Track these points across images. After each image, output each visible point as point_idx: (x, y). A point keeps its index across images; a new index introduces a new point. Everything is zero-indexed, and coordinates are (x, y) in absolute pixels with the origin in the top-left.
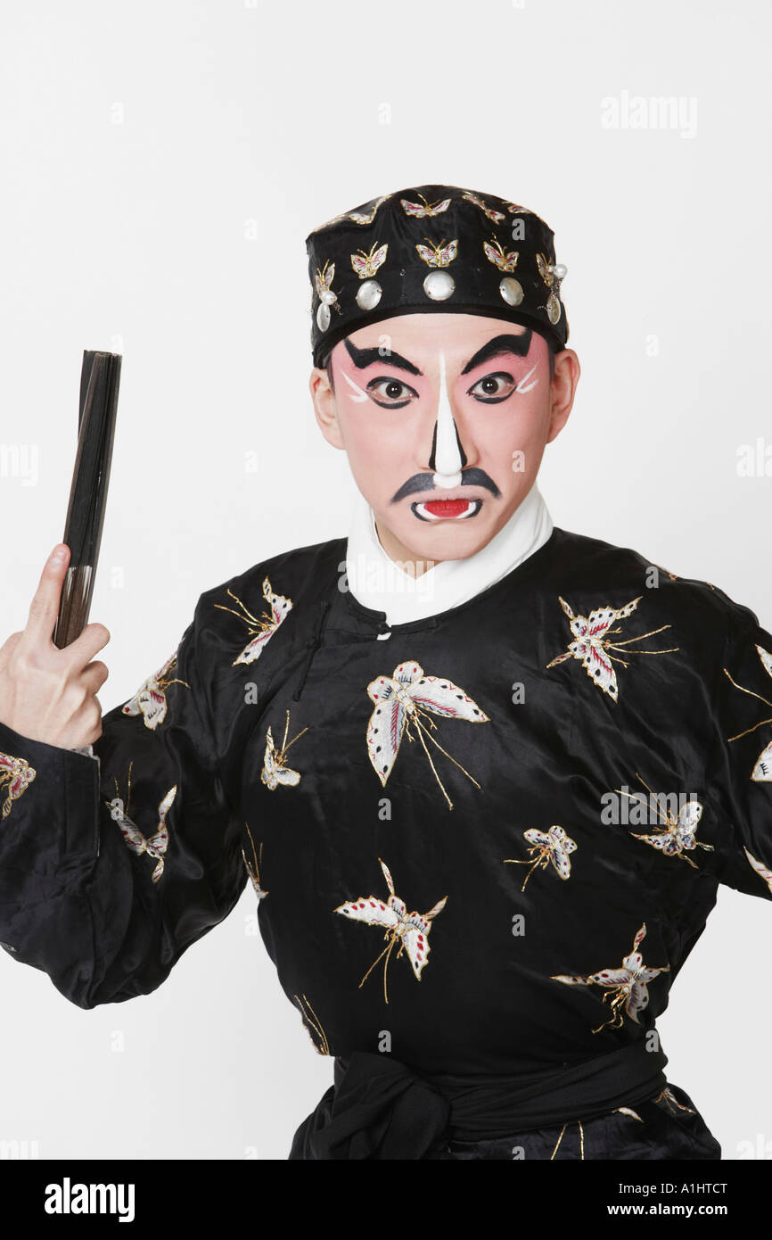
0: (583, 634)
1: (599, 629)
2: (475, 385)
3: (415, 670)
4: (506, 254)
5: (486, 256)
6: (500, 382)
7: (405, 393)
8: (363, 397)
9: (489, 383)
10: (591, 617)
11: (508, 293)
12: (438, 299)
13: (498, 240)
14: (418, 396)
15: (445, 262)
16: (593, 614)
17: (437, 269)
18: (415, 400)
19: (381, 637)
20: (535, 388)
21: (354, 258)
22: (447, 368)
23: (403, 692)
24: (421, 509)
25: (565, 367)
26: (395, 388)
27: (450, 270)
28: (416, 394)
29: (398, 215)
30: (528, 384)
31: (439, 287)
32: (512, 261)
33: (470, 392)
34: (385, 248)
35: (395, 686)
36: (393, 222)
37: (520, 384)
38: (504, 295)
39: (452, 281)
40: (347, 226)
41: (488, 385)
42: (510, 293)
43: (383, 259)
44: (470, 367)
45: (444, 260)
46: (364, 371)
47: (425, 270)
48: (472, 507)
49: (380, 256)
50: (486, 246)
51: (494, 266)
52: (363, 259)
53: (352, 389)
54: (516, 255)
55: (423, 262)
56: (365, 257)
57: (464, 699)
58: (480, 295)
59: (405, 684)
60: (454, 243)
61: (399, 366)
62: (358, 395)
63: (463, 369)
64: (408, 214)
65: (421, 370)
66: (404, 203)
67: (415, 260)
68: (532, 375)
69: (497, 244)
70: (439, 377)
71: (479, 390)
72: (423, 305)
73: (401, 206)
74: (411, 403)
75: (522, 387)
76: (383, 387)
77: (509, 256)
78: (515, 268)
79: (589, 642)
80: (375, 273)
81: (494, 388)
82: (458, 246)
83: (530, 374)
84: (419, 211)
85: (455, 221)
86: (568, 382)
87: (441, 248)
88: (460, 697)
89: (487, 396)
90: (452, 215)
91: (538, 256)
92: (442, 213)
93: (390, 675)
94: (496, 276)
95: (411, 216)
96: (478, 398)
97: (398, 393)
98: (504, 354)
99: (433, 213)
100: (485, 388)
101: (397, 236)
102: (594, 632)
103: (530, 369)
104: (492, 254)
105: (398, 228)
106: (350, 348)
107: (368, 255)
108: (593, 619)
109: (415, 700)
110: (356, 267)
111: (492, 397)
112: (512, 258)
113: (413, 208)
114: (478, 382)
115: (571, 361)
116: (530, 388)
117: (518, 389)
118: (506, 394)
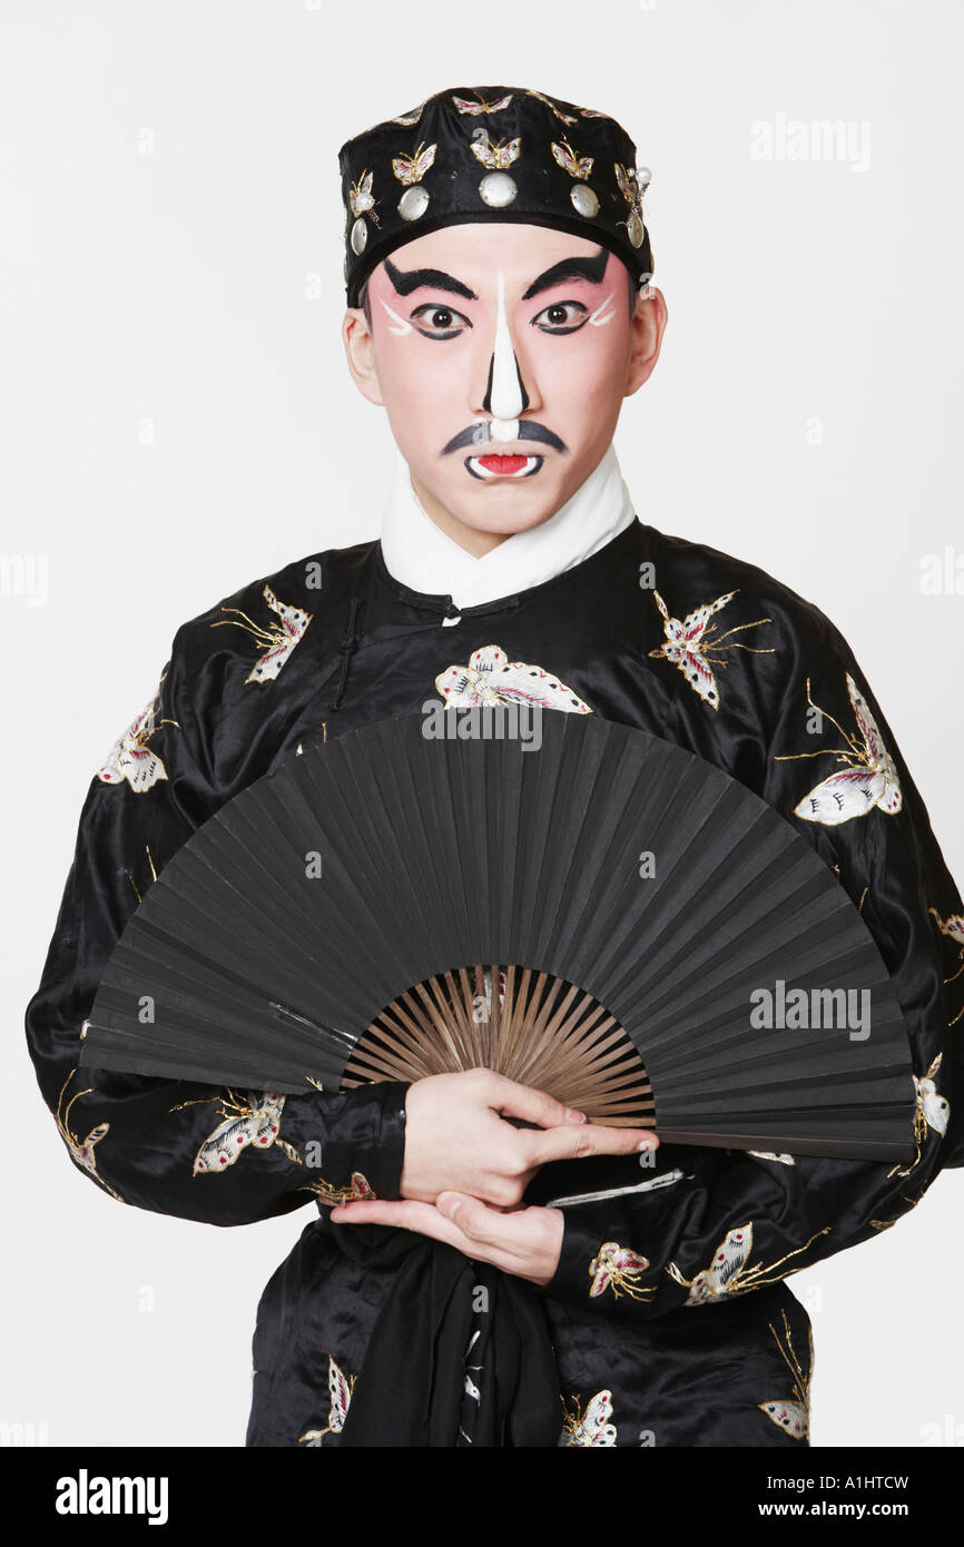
0: (678, 636)
1: (695, 632)
2: (540, 314)
3: (497, 656)
4: (578, 160)
5: (555, 160)
6: (570, 310)
7: (456, 321)
8: (404, 328)
9: (557, 312)
10: (686, 622)
11: (581, 201)
12: (496, 205)
13: (568, 142)
14: (471, 326)
15: (505, 163)
16: (690, 619)
17: (496, 171)
18: (468, 330)
19: (447, 623)
20: (611, 320)
21: (396, 162)
22: (506, 290)
23: (482, 683)
24: (475, 464)
25: (648, 309)
26: (444, 316)
27: (512, 172)
28: (469, 324)
29: (449, 111)
30: (604, 317)
31: (497, 192)
32: (585, 168)
33: (534, 321)
34: (433, 148)
35: (473, 676)
36: (442, 119)
37: (594, 316)
38: (577, 205)
39: (514, 185)
40: (388, 128)
41: (555, 314)
42: (583, 203)
43: (430, 161)
44: (533, 291)
45: (503, 161)
46: (406, 298)
47: (481, 172)
48: (532, 463)
49: (427, 158)
50: (555, 147)
51: (563, 171)
52: (407, 164)
53: (392, 320)
54: (590, 161)
55: (479, 163)
56: (409, 161)
57: (558, 688)
58: (547, 201)
59: (484, 674)
60: (516, 142)
61: (450, 290)
62: (401, 327)
63: (524, 293)
64: (462, 112)
65: (475, 293)
66: (457, 100)
67: (470, 161)
68: (608, 306)
69: (568, 146)
70: (496, 301)
71: (544, 319)
72: (479, 212)
73: (453, 103)
74: (462, 335)
75: (596, 319)
76: (429, 315)
77: (581, 162)
78: (589, 176)
79: (684, 646)
80: (420, 179)
81: (563, 318)
82: (521, 145)
83: (606, 303)
84: (475, 109)
85: (516, 118)
86: (652, 327)
87: (501, 147)
88: (554, 686)
89: (554, 326)
90: (513, 111)
91: (617, 166)
92: (503, 110)
93: (465, 664)
94: (567, 182)
95: (466, 114)
96: (543, 328)
97: (446, 323)
98: (576, 281)
99: (492, 110)
100: (552, 318)
101: (447, 134)
102: (689, 637)
103: (606, 298)
104: (562, 157)
105: (449, 127)
106: (391, 271)
107: (413, 157)
108: (688, 624)
109: (498, 691)
110: (398, 173)
111: (561, 326)
112: (585, 164)
113: (468, 106)
114: (544, 311)
115: (657, 302)
116: (606, 320)
117: (591, 321)
118: (578, 324)
